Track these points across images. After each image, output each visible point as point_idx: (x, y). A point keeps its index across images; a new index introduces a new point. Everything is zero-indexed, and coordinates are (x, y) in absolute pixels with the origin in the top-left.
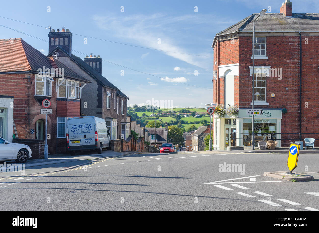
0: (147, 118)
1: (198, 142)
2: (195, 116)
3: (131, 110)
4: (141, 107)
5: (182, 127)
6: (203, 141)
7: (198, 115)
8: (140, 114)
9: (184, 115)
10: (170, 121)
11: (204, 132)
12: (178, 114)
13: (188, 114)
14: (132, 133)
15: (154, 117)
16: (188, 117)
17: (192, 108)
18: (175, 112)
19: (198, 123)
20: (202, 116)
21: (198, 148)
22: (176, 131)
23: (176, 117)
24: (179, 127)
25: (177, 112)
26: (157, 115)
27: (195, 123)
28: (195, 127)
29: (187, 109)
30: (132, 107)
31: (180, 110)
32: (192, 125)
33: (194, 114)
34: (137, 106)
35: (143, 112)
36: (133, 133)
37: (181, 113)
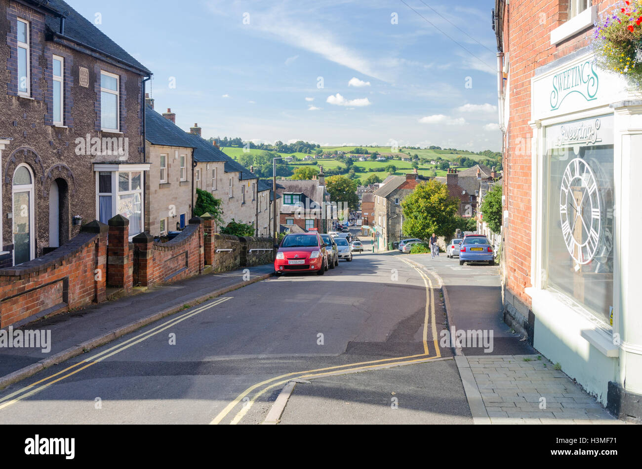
0: (298, 163)
1: (388, 207)
2: (377, 160)
3: (272, 150)
4: (288, 144)
5: (356, 178)
6: (398, 206)
7: (381, 157)
8: (285, 157)
9: (359, 157)
10: (335, 168)
11: (400, 188)
12: (349, 155)
13: (366, 155)
14: (199, 198)
15: (309, 162)
16: (366, 161)
17: (372, 147)
18: (344, 153)
19: (382, 170)
20: (388, 159)
21: (388, 220)
22: (345, 185)
23: (346, 161)
24: (351, 178)
25: (348, 153)
26: (314, 157)
27: (376, 171)
28: (376, 177)
29: (363, 148)
30: (273, 145)
31: (353, 149)
32: (372, 173)
33: (375, 156)
34: (281, 143)
35: (291, 153)
36: (204, 198)
37: (354, 155)
